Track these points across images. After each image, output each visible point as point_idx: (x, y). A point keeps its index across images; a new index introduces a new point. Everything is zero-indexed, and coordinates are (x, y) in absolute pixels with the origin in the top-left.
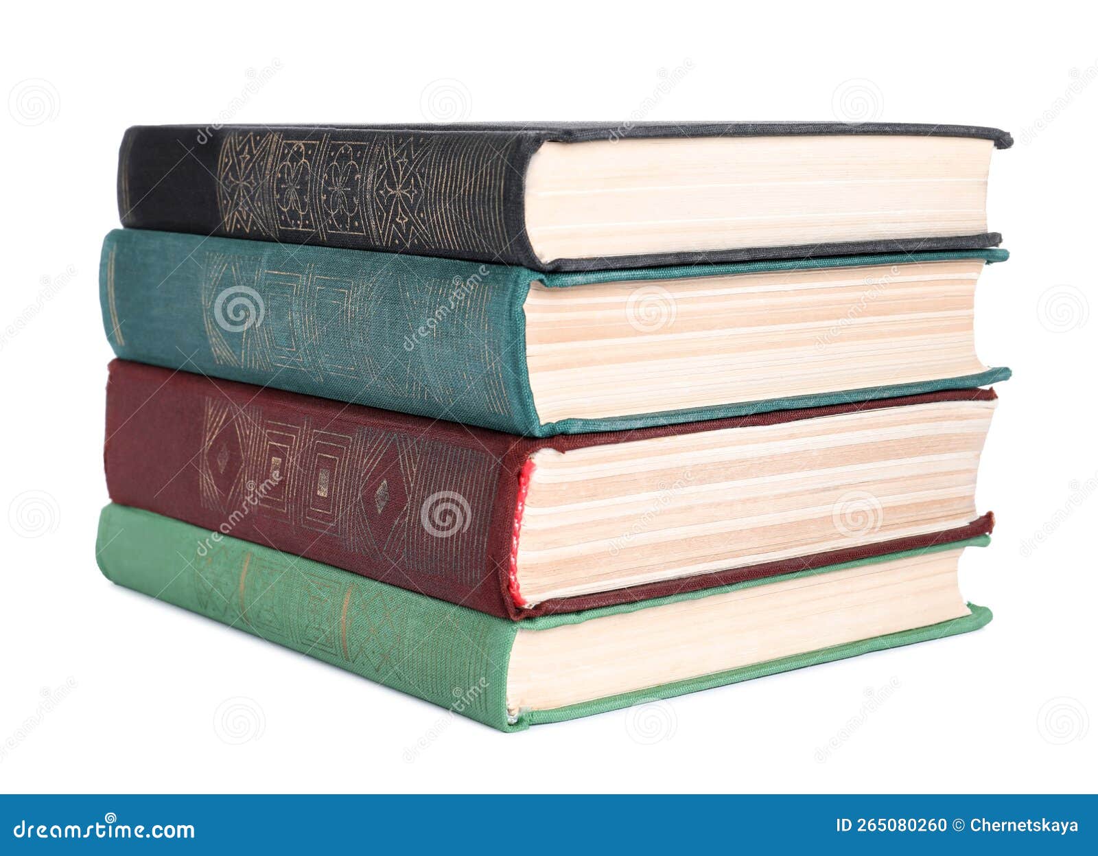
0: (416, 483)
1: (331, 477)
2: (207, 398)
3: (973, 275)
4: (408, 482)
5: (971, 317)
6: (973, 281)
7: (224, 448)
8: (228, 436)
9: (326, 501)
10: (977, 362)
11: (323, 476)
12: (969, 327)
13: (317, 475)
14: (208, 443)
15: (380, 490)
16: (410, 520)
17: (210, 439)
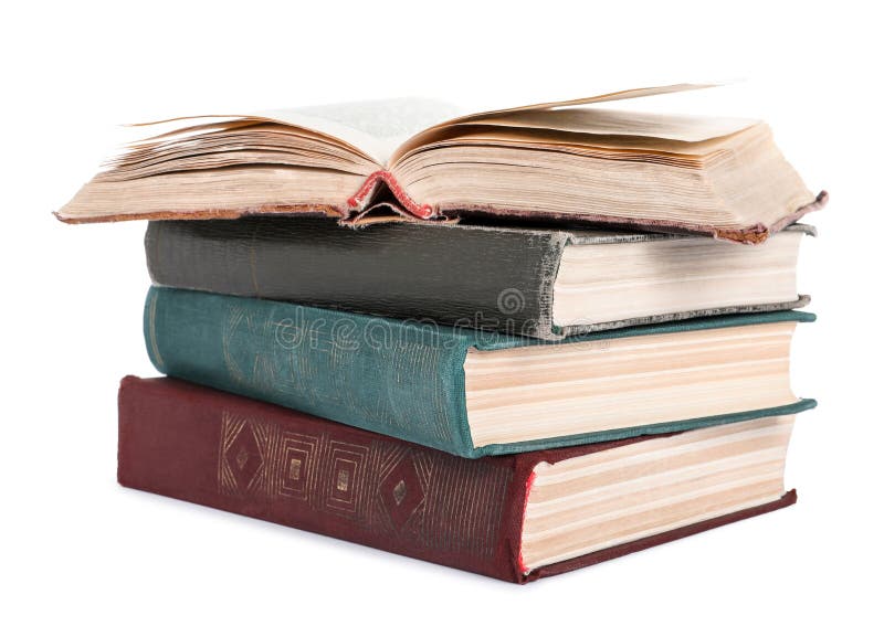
0: (431, 483)
1: (351, 478)
2: (224, 413)
3: (788, 332)
4: (424, 482)
5: (788, 363)
6: (790, 337)
7: (243, 449)
8: (246, 439)
9: (346, 495)
10: (793, 397)
11: (343, 475)
12: (786, 370)
13: (337, 474)
14: (226, 445)
15: (397, 488)
16: (427, 511)
17: (229, 443)
